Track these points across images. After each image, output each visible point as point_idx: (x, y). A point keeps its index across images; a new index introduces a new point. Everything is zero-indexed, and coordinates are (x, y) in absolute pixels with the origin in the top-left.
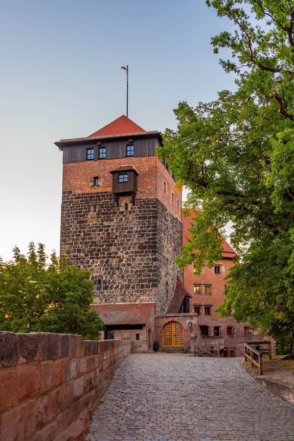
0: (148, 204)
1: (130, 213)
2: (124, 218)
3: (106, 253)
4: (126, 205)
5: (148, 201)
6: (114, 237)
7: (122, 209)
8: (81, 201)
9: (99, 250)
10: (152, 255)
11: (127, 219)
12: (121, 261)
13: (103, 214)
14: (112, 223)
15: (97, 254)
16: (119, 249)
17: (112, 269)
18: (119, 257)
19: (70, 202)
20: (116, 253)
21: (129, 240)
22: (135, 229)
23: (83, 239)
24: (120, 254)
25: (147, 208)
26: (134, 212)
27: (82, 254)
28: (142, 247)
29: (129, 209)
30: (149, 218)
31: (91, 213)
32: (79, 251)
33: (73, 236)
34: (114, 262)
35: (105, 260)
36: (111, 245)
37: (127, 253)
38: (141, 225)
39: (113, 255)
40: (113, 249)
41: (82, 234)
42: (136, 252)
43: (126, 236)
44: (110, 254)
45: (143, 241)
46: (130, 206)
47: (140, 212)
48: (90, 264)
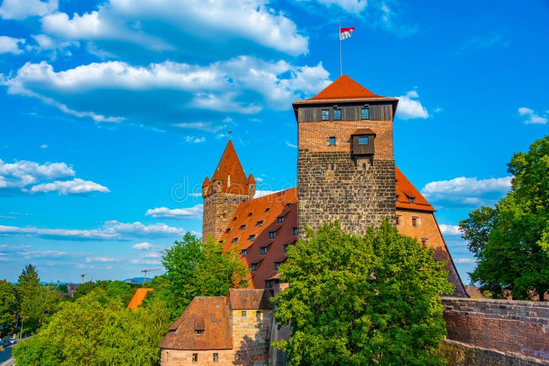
0: (386, 165)
1: (368, 173)
2: (362, 177)
3: (345, 209)
4: (364, 166)
5: (386, 163)
6: (353, 194)
7: (360, 169)
8: (319, 159)
9: (338, 206)
10: (392, 213)
11: (365, 178)
12: (360, 217)
13: (341, 172)
14: (350, 182)
15: (336, 210)
16: (358, 206)
17: (352, 224)
18: (358, 214)
19: (307, 159)
20: (355, 210)
21: (368, 198)
22: (374, 188)
23: (321, 195)
24: (359, 211)
25: (385, 168)
26: (372, 172)
27: (321, 209)
28: (381, 205)
29: (367, 169)
30: (388, 178)
31: (329, 171)
32: (318, 206)
33: (311, 191)
34: (353, 218)
35: (345, 216)
36: (350, 202)
37: (366, 210)
38: (379, 185)
39: (352, 212)
40: (352, 206)
41: (320, 190)
42: (375, 210)
43: (365, 194)
44: (349, 210)
45: (382, 199)
46: (368, 166)
47: (378, 172)
48: (329, 219)
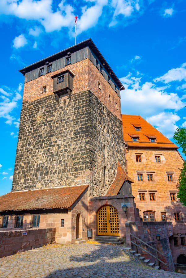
0: (81, 96)
1: (68, 106)
2: (63, 112)
3: (48, 142)
4: (65, 100)
5: (82, 94)
6: (55, 128)
7: (61, 105)
8: (34, 106)
9: (43, 141)
10: (85, 139)
11: (65, 111)
12: (59, 148)
13: (48, 112)
14: (53, 118)
15: (41, 145)
16: (58, 138)
17: (52, 156)
18: (58, 145)
19: (27, 108)
20: (56, 142)
21: (66, 129)
22: (72, 118)
23: (33, 134)
24: (59, 142)
25: (81, 99)
26: (70, 105)
27: (31, 147)
28: (77, 133)
29: (67, 104)
30: (83, 107)
31: (40, 113)
32: (29, 145)
33: (26, 133)
34: (54, 150)
35: (47, 149)
36: (52, 135)
37: (65, 141)
38: (76, 115)
39: (53, 144)
40: (54, 139)
41: (32, 131)
42: (72, 138)
43: (64, 126)
44: (52, 143)
45: (77, 127)
46: (68, 101)
47: (75, 104)
48: (36, 154)
